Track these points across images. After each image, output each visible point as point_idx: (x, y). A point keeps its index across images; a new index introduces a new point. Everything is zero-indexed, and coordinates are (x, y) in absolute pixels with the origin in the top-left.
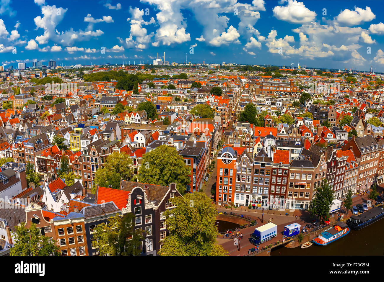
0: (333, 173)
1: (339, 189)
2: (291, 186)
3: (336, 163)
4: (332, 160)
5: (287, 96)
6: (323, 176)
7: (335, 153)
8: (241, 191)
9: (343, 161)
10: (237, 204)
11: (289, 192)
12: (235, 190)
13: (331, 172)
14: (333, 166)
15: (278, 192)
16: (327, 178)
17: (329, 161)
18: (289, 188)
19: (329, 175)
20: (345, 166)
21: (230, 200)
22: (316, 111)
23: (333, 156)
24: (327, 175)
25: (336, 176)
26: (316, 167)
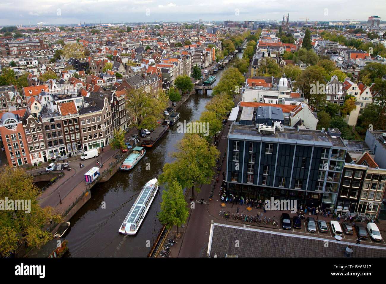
0: (117, 111)
1: (124, 122)
2: (84, 131)
3: (118, 102)
4: (114, 101)
5: (39, 54)
6: (110, 115)
7: (115, 95)
8: (36, 150)
9: (123, 99)
10: (35, 164)
11: (84, 137)
12: (29, 151)
13: (115, 110)
14: (116, 105)
15: (73, 139)
16: (112, 116)
17: (112, 102)
18: (83, 133)
19: (114, 113)
20: (125, 103)
21: (26, 162)
22: (77, 63)
23: (114, 98)
24: (112, 114)
25: (120, 112)
26: (103, 110)
